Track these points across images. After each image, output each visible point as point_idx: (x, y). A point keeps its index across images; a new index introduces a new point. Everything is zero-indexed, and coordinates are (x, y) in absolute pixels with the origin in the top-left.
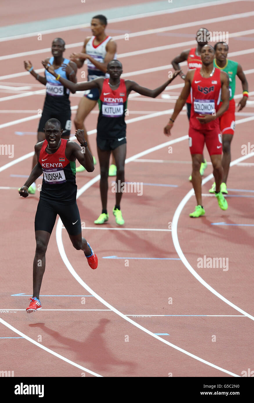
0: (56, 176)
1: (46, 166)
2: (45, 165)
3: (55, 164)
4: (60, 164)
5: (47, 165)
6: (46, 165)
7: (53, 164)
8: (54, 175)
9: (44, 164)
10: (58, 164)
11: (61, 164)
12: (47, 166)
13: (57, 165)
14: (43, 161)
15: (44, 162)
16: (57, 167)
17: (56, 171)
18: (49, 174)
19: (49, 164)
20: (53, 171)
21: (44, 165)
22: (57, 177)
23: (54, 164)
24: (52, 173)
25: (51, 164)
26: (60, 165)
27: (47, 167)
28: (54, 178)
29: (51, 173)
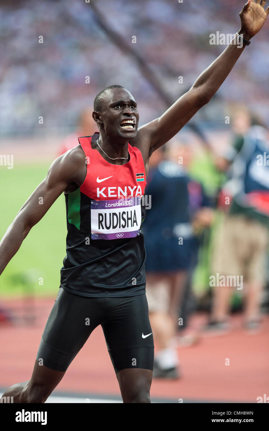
0: (128, 219)
1: (107, 194)
2: (106, 192)
3: (129, 188)
4: (138, 188)
5: (111, 190)
6: (110, 192)
7: (126, 188)
8: (125, 216)
9: (104, 189)
11: (140, 187)
12: (111, 194)
14: (99, 181)
18: (114, 214)
21: (103, 192)
22: (130, 221)
24: (121, 210)
26: (139, 190)
27: (110, 196)
28: (123, 222)
29: (117, 211)
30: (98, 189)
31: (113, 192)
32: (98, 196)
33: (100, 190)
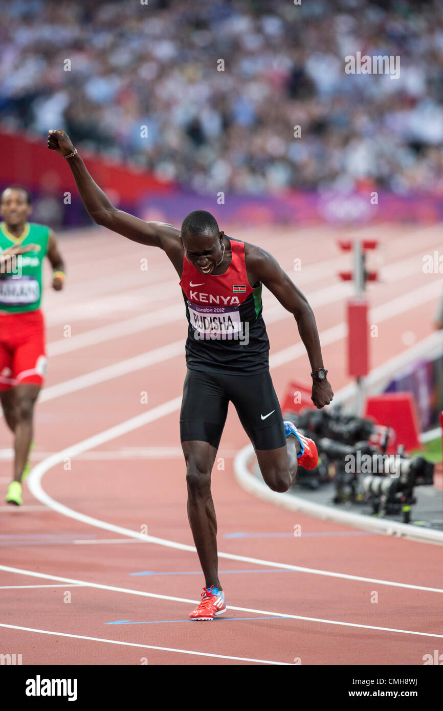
1: (198, 298)
2: (197, 296)
3: (222, 297)
4: (233, 298)
5: (202, 296)
6: (201, 297)
7: (218, 297)
9: (196, 293)
10: (230, 300)
11: (236, 298)
12: (203, 299)
13: (226, 301)
15: (194, 289)
16: (226, 303)
17: (222, 313)
19: (207, 295)
20: (214, 313)
21: (195, 296)
23: (220, 299)
25: (211, 297)
26: (235, 300)
27: (201, 300)
30: (191, 292)
31: (205, 298)
32: (191, 298)
33: (193, 293)
